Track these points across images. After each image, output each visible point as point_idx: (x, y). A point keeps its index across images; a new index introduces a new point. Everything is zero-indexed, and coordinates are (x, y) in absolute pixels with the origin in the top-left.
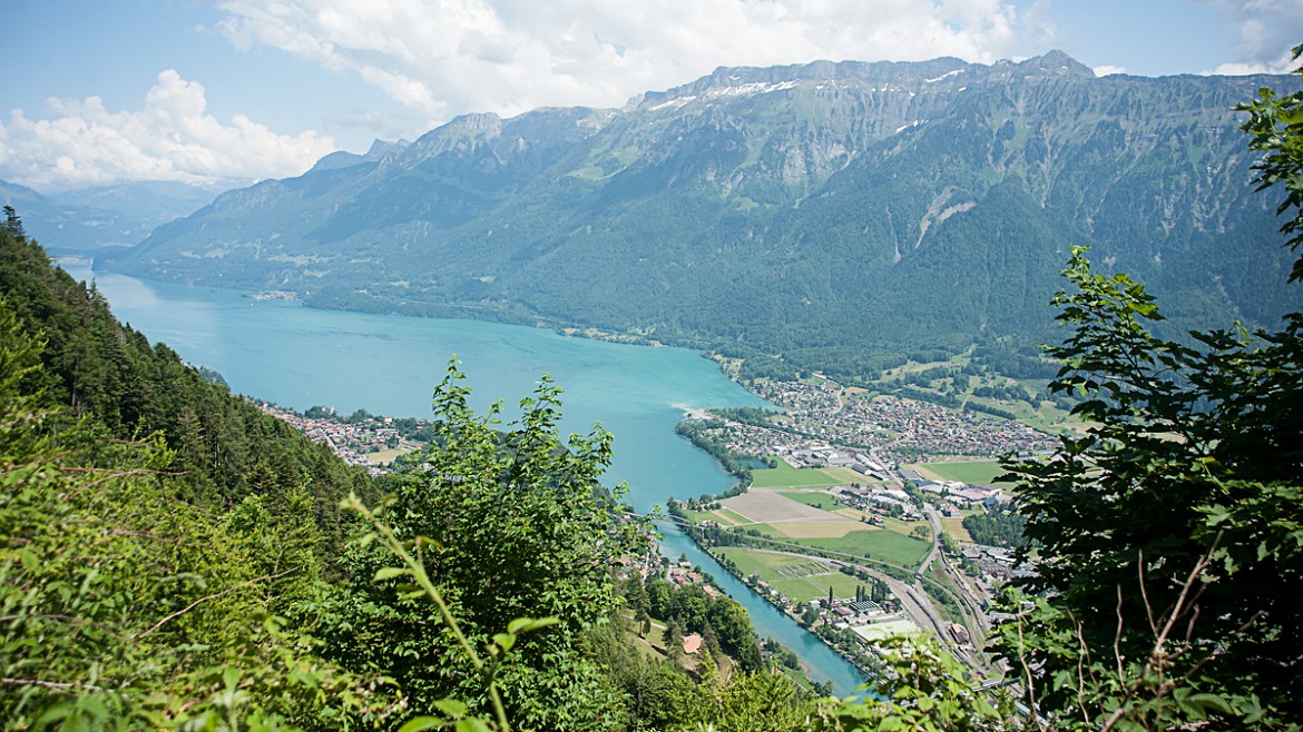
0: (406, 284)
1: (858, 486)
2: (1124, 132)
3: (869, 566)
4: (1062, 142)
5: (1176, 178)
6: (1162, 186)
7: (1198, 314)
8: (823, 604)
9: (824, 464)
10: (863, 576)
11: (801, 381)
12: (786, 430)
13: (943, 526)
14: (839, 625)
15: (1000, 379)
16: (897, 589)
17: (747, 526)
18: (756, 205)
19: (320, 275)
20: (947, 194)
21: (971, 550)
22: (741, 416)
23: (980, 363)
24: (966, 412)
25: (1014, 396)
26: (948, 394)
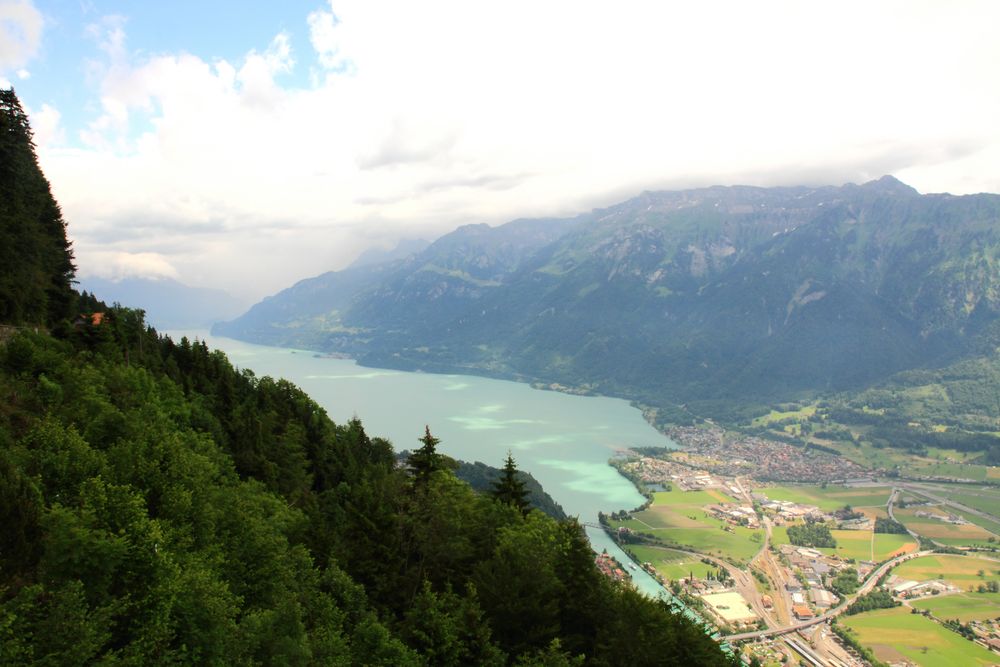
0: (426, 349)
1: (722, 505)
2: (937, 237)
3: (720, 558)
4: (891, 244)
5: (975, 271)
6: (964, 277)
7: (981, 377)
8: (687, 582)
9: (703, 488)
10: (715, 565)
11: (696, 425)
12: (681, 464)
13: (773, 533)
14: (694, 594)
15: (835, 424)
16: (735, 574)
17: (646, 531)
18: (671, 292)
19: (366, 341)
20: (806, 286)
21: (787, 548)
22: (652, 452)
23: (822, 413)
24: (807, 450)
25: (842, 438)
26: (796, 437)
